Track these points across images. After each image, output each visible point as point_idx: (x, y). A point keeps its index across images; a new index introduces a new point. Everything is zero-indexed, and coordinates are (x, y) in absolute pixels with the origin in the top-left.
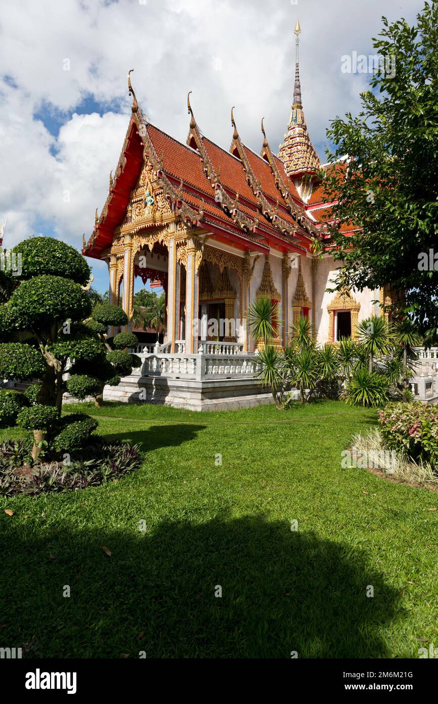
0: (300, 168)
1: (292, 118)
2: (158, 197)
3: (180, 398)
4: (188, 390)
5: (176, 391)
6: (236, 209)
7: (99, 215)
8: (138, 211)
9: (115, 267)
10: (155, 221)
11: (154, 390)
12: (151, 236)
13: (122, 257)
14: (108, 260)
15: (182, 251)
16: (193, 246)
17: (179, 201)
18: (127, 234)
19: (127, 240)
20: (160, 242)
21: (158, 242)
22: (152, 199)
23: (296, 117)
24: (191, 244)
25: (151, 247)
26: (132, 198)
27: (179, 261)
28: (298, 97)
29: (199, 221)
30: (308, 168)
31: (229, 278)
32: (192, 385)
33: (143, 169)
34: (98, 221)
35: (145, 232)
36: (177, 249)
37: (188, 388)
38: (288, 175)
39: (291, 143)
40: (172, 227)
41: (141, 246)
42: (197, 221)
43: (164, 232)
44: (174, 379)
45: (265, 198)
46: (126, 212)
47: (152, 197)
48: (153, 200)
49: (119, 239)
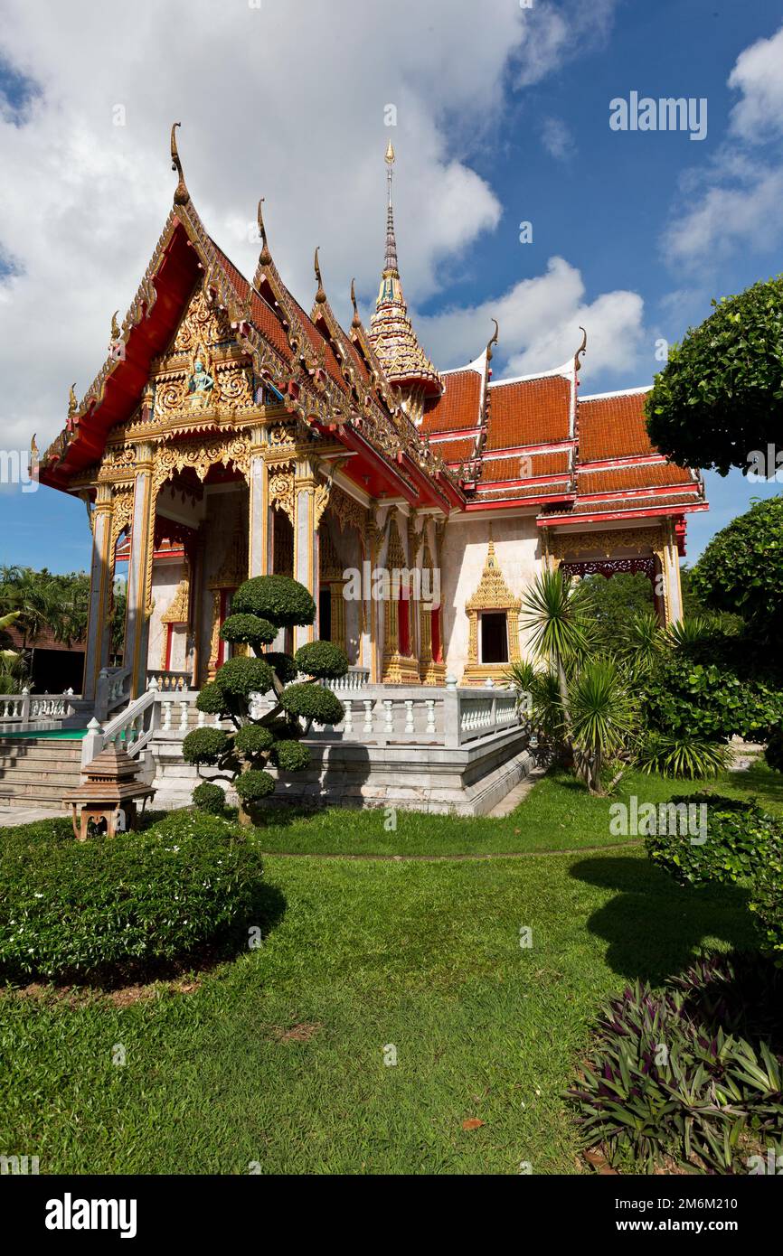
0: (409, 372)
1: (385, 291)
2: (221, 375)
3: (402, 787)
4: (427, 768)
5: (390, 772)
6: (360, 418)
7: (80, 399)
8: (170, 399)
9: (107, 509)
10: (218, 421)
11: (324, 773)
12: (203, 451)
13: (130, 490)
14: (91, 496)
15: (280, 484)
16: (311, 475)
17: (294, 384)
18: (144, 443)
19: (143, 455)
20: (225, 464)
21: (220, 464)
22: (209, 378)
23: (391, 291)
24: (304, 471)
25: (201, 474)
26: (157, 373)
27: (274, 503)
28: (393, 259)
29: (344, 425)
30: (422, 373)
31: (335, 545)
32: (441, 757)
33: (184, 318)
34: (78, 410)
35: (185, 442)
36: (269, 479)
37: (428, 764)
38: (388, 380)
39: (386, 330)
40: (259, 437)
41: (175, 470)
42: (338, 426)
43: (236, 445)
44: (383, 745)
45: (379, 410)
46: (140, 399)
47: (210, 375)
48: (211, 381)
49: (119, 452)
